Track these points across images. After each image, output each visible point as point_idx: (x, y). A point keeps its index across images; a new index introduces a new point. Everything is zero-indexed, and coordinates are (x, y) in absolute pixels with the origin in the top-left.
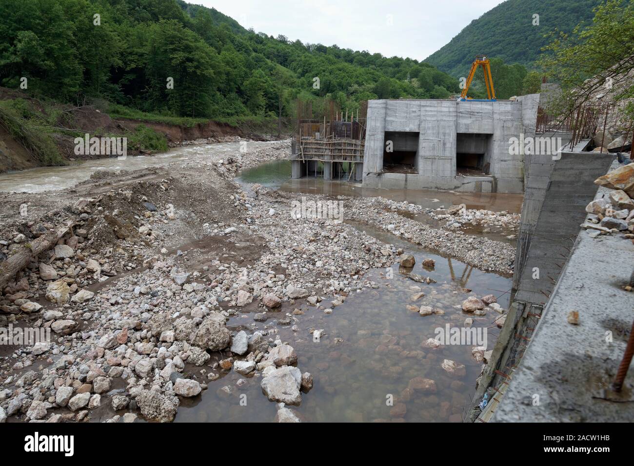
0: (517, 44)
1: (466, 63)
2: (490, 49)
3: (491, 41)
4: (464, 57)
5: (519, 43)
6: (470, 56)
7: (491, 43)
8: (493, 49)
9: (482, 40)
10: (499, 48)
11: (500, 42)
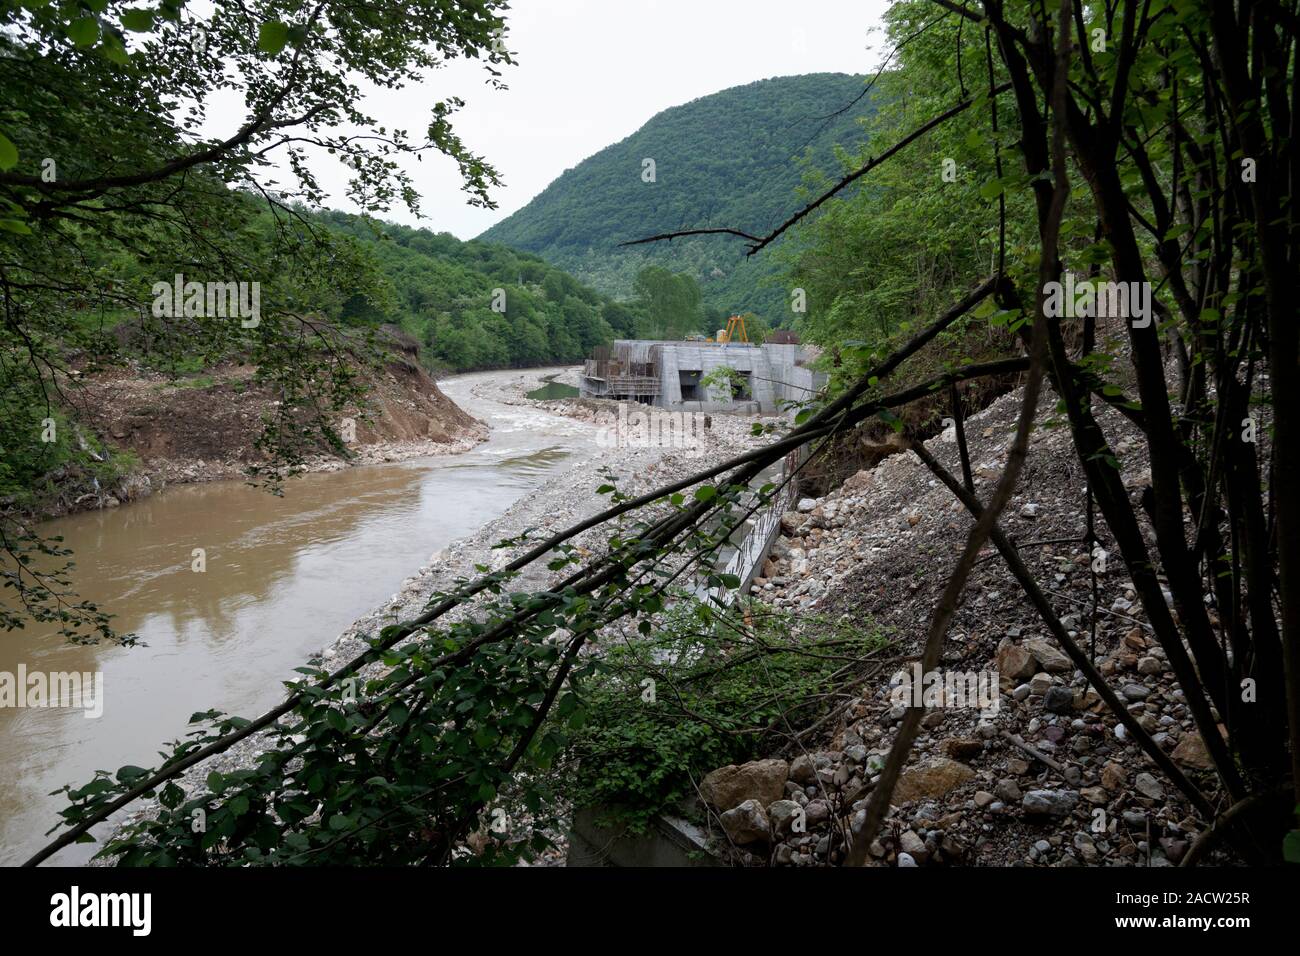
0: (643, 217)
1: (563, 244)
2: (602, 221)
3: (599, 208)
4: (558, 233)
5: (646, 216)
6: (569, 232)
7: (602, 212)
8: (605, 223)
9: (586, 206)
10: (616, 222)
11: (616, 211)
